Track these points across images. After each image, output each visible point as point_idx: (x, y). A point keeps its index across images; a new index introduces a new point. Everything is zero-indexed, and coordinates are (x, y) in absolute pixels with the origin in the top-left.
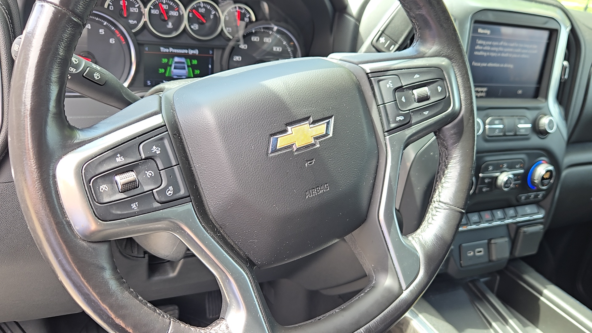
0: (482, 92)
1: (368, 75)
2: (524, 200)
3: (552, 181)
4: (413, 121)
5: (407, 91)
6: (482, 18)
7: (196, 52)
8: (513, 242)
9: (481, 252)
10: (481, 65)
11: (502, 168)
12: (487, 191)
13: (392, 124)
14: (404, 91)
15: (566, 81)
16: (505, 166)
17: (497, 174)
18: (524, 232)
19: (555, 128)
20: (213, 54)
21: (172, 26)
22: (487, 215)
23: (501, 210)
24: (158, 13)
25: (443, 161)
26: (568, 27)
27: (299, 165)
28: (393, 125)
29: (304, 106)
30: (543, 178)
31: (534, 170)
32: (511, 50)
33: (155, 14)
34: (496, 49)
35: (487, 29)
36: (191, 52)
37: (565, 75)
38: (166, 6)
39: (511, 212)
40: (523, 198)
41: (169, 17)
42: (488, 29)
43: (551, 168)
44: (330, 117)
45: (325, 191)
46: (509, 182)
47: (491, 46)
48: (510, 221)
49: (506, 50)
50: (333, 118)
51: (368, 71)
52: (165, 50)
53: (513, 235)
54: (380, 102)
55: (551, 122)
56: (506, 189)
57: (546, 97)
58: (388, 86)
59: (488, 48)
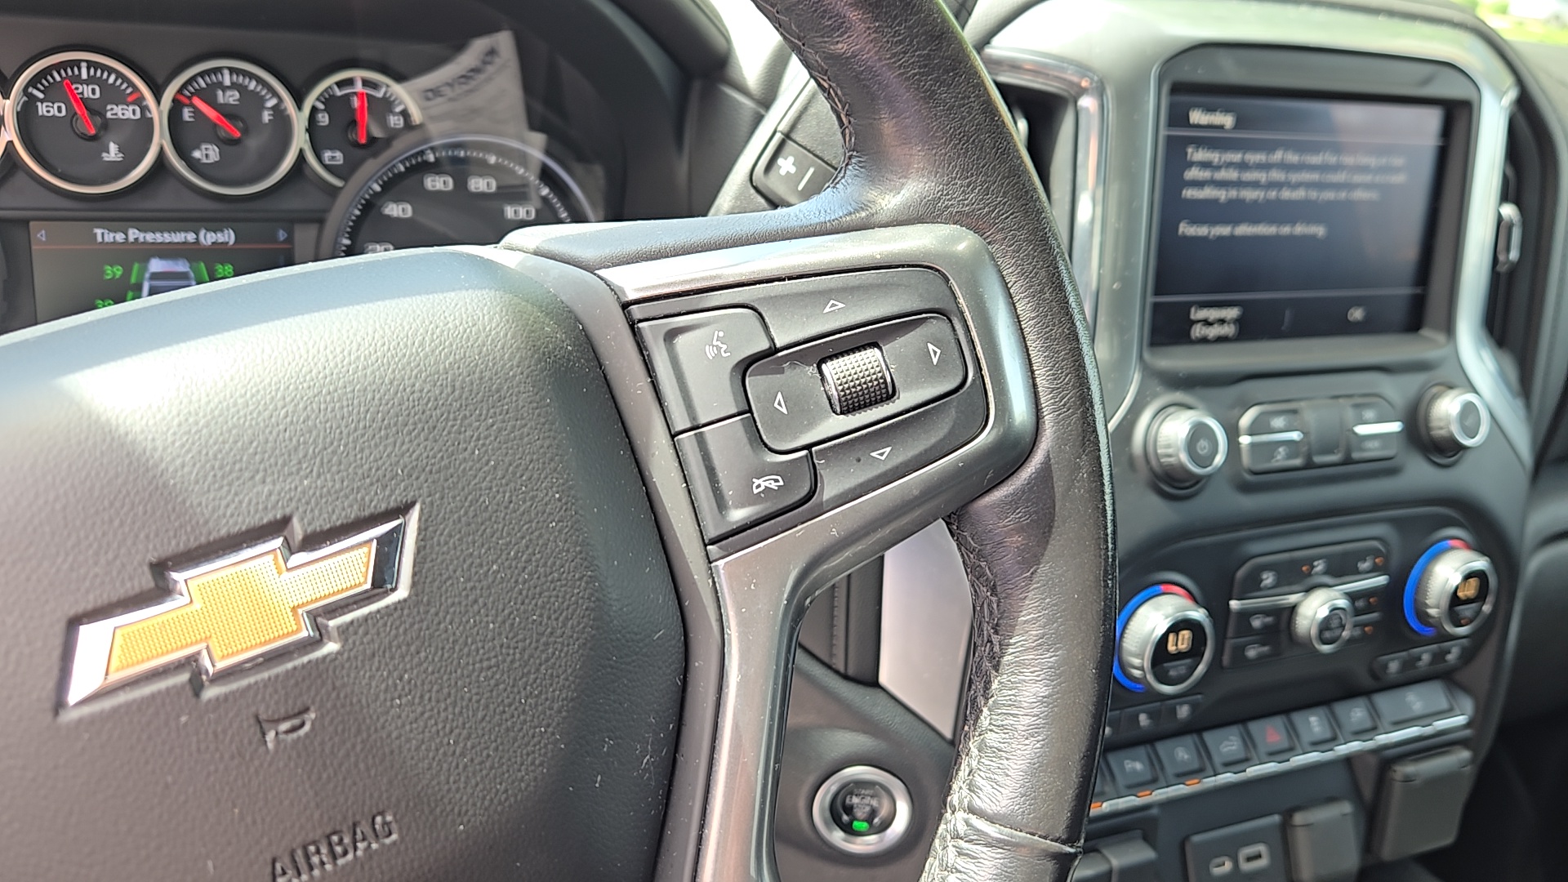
0: (1222, 321)
1: (629, 313)
2: (1398, 673)
3: (1487, 608)
4: (829, 490)
5: (798, 370)
6: (1200, 73)
7: (228, 237)
8: (1371, 817)
9: (1258, 856)
10: (1209, 232)
11: (1309, 575)
12: (1261, 658)
13: (737, 507)
14: (782, 371)
15: (1514, 269)
16: (1320, 566)
17: (1293, 599)
18: (1408, 779)
19: (1484, 430)
20: (290, 240)
21: (121, 155)
22: (1270, 732)
23: (1322, 711)
24: (64, 113)
25: (986, 639)
26: (1505, 93)
27: (231, 742)
28: (738, 515)
29: (257, 471)
30: (1455, 600)
31: (1425, 572)
32: (1314, 177)
33: (53, 116)
34: (1261, 176)
35: (1221, 112)
36: (208, 238)
37: (1508, 249)
38: (90, 87)
39: (1356, 713)
40: (1394, 667)
41: (106, 125)
42: (1226, 110)
43: (1481, 563)
44: (403, 510)
45: (374, 846)
46: (1335, 623)
47: (1243, 166)
48: (1355, 746)
49: (1295, 177)
50: (415, 514)
51: (632, 296)
52: (112, 235)
53: (1368, 792)
54: (680, 422)
55: (1468, 409)
56: (1326, 648)
57: (1449, 328)
58: (710, 352)
59: (1233, 175)
